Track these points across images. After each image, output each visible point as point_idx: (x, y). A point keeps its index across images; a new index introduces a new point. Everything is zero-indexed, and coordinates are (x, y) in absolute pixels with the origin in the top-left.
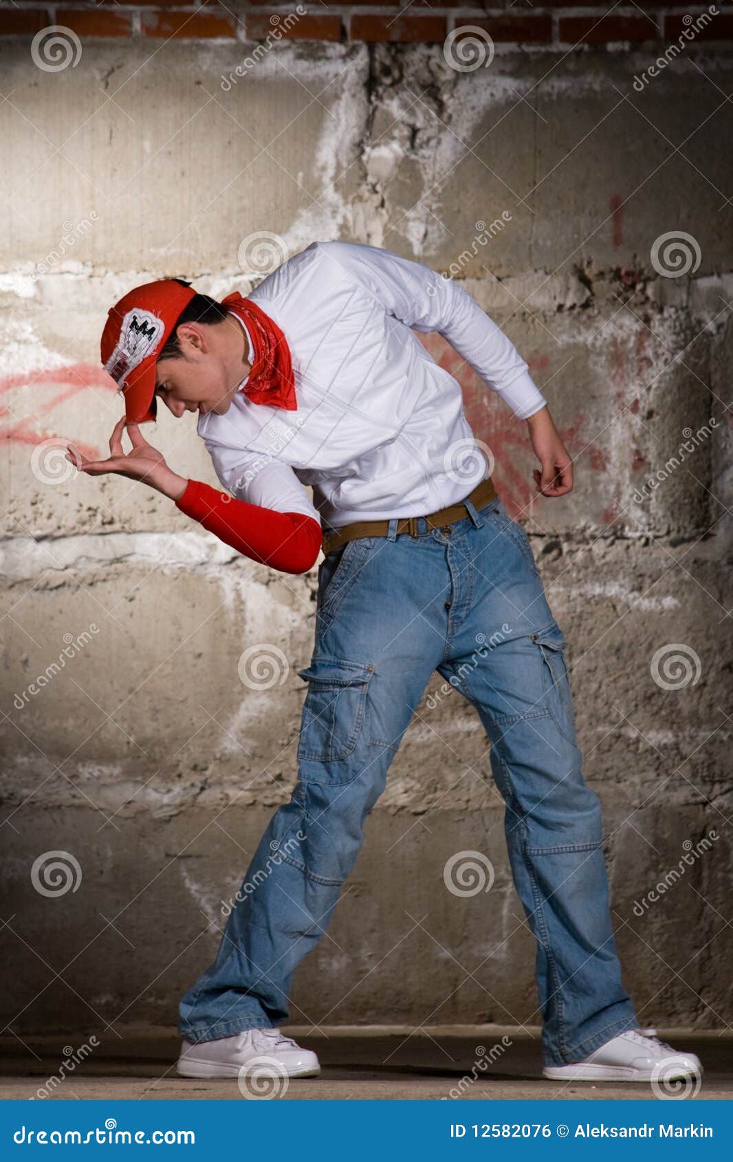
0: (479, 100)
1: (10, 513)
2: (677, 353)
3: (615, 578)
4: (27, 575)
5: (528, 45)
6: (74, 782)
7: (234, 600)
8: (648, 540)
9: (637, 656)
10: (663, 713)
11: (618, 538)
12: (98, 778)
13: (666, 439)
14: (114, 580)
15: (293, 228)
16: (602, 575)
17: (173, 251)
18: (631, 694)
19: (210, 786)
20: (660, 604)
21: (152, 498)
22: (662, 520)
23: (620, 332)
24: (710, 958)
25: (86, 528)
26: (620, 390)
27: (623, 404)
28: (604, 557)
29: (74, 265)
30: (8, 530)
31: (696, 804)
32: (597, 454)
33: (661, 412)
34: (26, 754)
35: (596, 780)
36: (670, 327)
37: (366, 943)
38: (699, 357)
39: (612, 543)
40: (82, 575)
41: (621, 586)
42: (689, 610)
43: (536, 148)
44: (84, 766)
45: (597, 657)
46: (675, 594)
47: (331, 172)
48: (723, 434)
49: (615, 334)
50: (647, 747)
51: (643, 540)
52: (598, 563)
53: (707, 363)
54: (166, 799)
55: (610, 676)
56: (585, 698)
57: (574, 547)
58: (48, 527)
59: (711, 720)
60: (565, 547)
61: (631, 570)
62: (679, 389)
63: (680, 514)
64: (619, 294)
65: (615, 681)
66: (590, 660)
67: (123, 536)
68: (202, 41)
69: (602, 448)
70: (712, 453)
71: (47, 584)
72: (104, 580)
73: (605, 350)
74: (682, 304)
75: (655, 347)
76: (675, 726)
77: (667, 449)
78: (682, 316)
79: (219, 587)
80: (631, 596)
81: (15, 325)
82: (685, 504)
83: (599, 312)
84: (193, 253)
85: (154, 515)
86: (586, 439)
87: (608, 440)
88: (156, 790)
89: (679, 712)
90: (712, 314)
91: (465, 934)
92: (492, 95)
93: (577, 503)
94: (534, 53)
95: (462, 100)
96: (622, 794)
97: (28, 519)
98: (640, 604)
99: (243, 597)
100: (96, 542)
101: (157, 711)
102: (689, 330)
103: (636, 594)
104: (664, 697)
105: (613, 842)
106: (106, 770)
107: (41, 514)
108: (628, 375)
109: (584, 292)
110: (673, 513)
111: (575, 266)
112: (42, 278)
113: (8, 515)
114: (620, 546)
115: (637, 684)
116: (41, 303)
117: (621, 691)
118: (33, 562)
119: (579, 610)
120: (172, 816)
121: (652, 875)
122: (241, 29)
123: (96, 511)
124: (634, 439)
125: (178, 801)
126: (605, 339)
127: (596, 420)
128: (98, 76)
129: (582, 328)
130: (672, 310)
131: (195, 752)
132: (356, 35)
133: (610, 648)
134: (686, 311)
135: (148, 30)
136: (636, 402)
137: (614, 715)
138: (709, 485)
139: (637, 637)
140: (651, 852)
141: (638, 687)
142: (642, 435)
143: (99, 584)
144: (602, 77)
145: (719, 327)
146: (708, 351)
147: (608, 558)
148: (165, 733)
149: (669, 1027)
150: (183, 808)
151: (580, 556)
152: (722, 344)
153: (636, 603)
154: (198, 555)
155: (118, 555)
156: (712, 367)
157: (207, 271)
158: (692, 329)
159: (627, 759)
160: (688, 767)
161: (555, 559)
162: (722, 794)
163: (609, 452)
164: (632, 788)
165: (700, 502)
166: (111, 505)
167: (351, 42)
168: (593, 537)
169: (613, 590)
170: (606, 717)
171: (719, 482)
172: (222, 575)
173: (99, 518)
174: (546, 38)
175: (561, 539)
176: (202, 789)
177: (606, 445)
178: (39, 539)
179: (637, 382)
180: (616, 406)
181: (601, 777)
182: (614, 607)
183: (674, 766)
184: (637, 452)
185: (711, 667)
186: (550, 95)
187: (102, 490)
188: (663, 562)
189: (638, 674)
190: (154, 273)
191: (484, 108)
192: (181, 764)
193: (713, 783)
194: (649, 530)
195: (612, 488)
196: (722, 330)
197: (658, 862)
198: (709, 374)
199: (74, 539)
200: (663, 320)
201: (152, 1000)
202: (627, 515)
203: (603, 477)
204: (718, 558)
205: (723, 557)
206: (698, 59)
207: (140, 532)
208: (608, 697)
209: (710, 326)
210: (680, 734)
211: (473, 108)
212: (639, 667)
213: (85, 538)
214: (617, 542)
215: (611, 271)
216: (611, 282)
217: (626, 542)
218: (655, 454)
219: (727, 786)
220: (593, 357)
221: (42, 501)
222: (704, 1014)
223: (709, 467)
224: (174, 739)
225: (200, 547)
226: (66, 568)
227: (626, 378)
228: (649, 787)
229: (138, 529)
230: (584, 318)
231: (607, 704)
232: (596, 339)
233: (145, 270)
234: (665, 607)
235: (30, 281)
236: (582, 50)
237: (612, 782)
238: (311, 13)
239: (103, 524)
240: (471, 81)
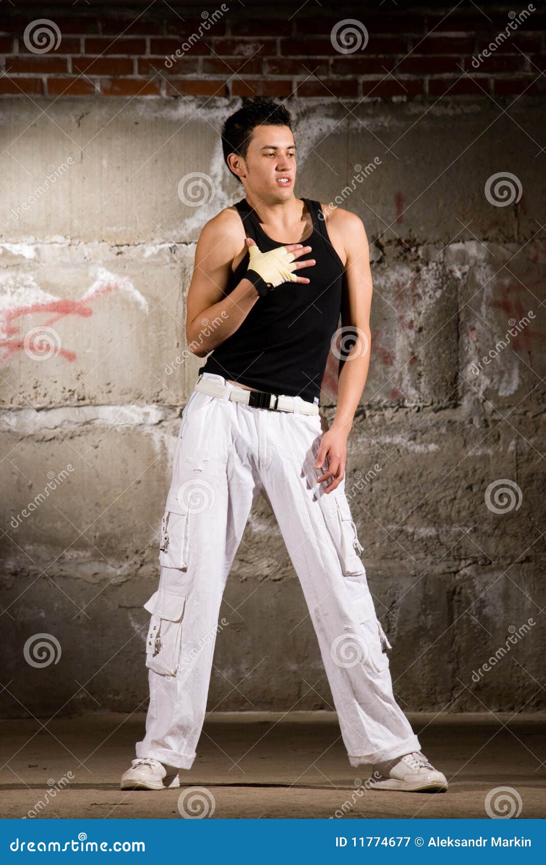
0: (313, 133)
1: (20, 393)
2: (436, 291)
3: (399, 432)
4: (31, 432)
5: (343, 98)
6: (62, 561)
7: (161, 447)
8: (419, 408)
9: (413, 481)
10: (429, 516)
11: (400, 407)
12: (76, 559)
13: (431, 345)
14: (85, 435)
15: (196, 214)
16: (390, 430)
17: (121, 229)
18: (409, 505)
19: (146, 564)
20: (427, 448)
21: (109, 384)
22: (428, 396)
23: (401, 278)
24: (458, 668)
25: (68, 403)
26: (401, 314)
27: (404, 323)
28: (392, 419)
29: (59, 238)
30: (20, 404)
31: (450, 573)
32: (387, 355)
33: (427, 329)
34: (32, 544)
35: (386, 558)
36: (433, 275)
37: (244, 661)
38: (451, 293)
39: (397, 411)
40: (65, 432)
41: (403, 437)
42: (445, 452)
43: (348, 163)
44: (67, 551)
45: (387, 482)
46: (436, 442)
47: (220, 179)
48: (466, 342)
49: (399, 279)
50: (420, 537)
51: (416, 409)
52: (388, 423)
53: (456, 297)
54: (119, 572)
55: (395, 494)
56: (380, 507)
57: (373, 413)
58: (44, 402)
59: (459, 521)
60: (368, 413)
61: (409, 427)
62: (438, 313)
63: (440, 392)
64: (401, 254)
65: (399, 497)
66: (383, 483)
67: (90, 408)
68: (139, 97)
69: (390, 351)
70: (459, 355)
71: (44, 438)
72: (79, 435)
73: (392, 289)
74: (440, 260)
75: (424, 287)
76: (437, 525)
77: (431, 351)
78: (441, 268)
79: (151, 439)
80: (409, 444)
81: (23, 276)
82: (442, 386)
83: (388, 266)
84: (133, 230)
85: (110, 395)
86: (380, 346)
87: (394, 346)
88: (112, 566)
89: (439, 516)
90: (459, 266)
91: (306, 655)
92: (321, 130)
93: (375, 385)
94: (347, 104)
95: (302, 133)
96: (403, 567)
97: (32, 397)
98: (414, 449)
99: (166, 446)
100: (75, 412)
101: (113, 517)
102: (446, 277)
103: (412, 442)
104: (430, 506)
105: (398, 597)
106: (81, 554)
107: (40, 394)
108: (407, 306)
109: (378, 254)
110: (435, 392)
111: (373, 236)
112: (39, 246)
113: (19, 395)
114: (402, 412)
115: (413, 498)
116: (39, 262)
117: (403, 503)
118: (35, 424)
119: (376, 453)
120: (123, 582)
121: (423, 617)
122: (163, 89)
123: (74, 392)
124: (410, 345)
125: (126, 573)
126: (392, 283)
127: (387, 334)
128: (74, 120)
129: (378, 276)
130: (434, 264)
131: (137, 541)
132: (235, 93)
133: (396, 476)
134: (443, 264)
135: (105, 91)
136: (412, 322)
137: (399, 517)
138: (457, 374)
139: (412, 469)
140: (422, 604)
141: (413, 501)
142: (416, 343)
143: (76, 438)
144: (389, 117)
145: (464, 274)
146: (457, 289)
147: (394, 420)
148: (118, 531)
149: (433, 711)
150: (129, 578)
151: (377, 418)
152: (465, 285)
153: (412, 448)
154: (138, 419)
155: (88, 420)
156: (459, 300)
157: (144, 241)
158: (446, 276)
159: (407, 545)
160: (445, 550)
161: (361, 421)
162: (466, 567)
163: (395, 354)
164: (409, 564)
165: (452, 384)
166: (83, 388)
167: (232, 97)
168: (385, 407)
169: (397, 440)
170: (394, 519)
171: (464, 371)
172: (153, 432)
173: (76, 396)
174: (355, 94)
175: (365, 408)
176: (141, 565)
177: (393, 349)
178: (38, 410)
179: (413, 309)
180: (399, 325)
181: (390, 557)
182: (398, 450)
183: (436, 549)
184: (413, 353)
185: (459, 487)
186: (356, 129)
187: (78, 379)
188: (429, 422)
189: (414, 492)
190: (109, 242)
191: (316, 137)
192: (128, 550)
193: (461, 560)
194: (420, 402)
195: (397, 376)
196: (465, 277)
197: (425, 610)
198: (458, 304)
199: (60, 410)
200: (428, 270)
201: (111, 696)
202: (407, 392)
203: (391, 369)
204: (464, 419)
205: (466, 419)
206: (449, 106)
207: (102, 405)
208: (395, 507)
209: (458, 274)
210: (440, 530)
211: (309, 138)
212: (414, 488)
213: (68, 409)
214: (400, 410)
215: (396, 239)
216: (396, 247)
217: (406, 410)
218: (424, 354)
219: (469, 562)
220: (384, 294)
221: (40, 386)
222: (455, 704)
223: (458, 363)
224: (123, 534)
225: (139, 414)
226: (55, 428)
227: (405, 307)
228: (421, 562)
229: (101, 403)
230: (379, 269)
231: (394, 511)
232: (386, 283)
233: (103, 241)
234: (430, 451)
235: (32, 248)
236: (377, 101)
237: (397, 560)
238: (207, 79)
239: (79, 400)
240: (307, 121)
